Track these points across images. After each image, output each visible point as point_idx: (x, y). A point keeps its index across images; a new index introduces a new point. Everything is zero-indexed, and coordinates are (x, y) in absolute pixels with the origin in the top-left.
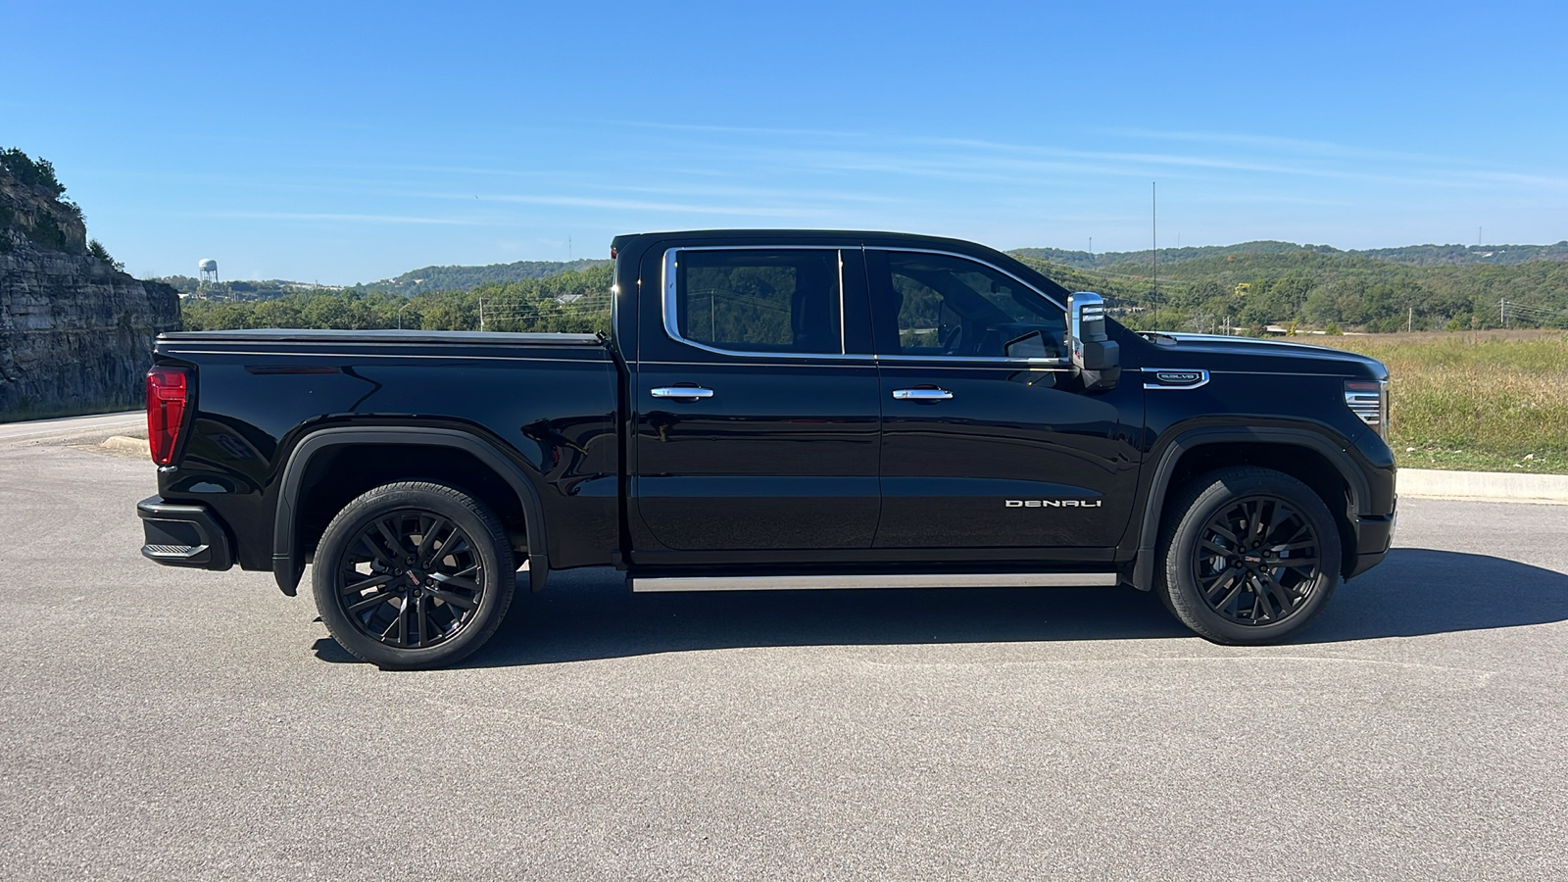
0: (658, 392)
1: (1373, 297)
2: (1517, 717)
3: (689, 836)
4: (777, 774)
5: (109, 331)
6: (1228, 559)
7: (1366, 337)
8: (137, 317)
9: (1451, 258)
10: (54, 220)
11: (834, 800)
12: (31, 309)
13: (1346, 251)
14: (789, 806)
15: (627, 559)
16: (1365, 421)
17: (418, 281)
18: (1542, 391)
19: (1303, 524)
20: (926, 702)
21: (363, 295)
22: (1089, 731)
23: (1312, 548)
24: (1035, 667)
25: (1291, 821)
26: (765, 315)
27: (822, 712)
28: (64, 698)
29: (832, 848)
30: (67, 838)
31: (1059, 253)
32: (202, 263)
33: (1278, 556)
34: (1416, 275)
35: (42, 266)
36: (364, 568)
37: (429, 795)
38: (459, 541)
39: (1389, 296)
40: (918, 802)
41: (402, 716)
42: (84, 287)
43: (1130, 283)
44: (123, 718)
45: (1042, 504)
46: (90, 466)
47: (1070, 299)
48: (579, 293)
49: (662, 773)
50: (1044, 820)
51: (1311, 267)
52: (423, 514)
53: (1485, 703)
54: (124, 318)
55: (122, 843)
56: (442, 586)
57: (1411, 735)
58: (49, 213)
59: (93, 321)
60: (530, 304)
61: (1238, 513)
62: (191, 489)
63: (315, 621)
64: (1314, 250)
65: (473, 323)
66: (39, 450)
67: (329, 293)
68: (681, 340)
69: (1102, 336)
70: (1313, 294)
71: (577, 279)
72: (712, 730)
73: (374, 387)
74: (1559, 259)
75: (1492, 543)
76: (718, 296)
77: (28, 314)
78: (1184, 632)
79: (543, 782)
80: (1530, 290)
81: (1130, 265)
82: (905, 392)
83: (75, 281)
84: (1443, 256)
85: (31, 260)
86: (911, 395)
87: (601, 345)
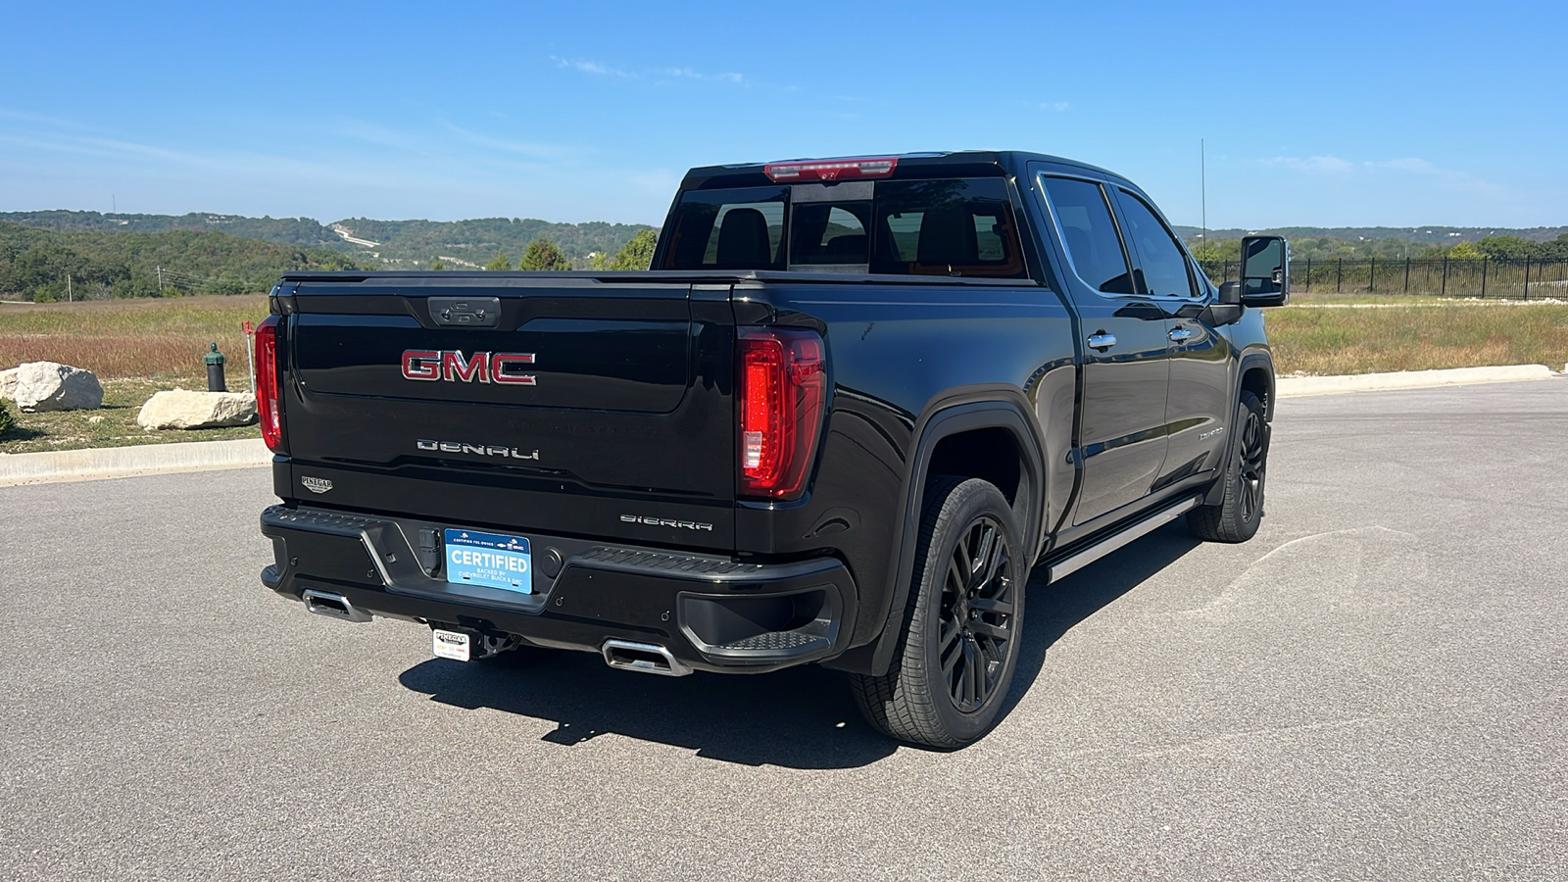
1: (25, 263)
9: (87, 224)
39: (43, 262)
45: (1209, 435)
74: (193, 229)
84: (79, 223)
86: (1176, 336)
87: (1046, 287)
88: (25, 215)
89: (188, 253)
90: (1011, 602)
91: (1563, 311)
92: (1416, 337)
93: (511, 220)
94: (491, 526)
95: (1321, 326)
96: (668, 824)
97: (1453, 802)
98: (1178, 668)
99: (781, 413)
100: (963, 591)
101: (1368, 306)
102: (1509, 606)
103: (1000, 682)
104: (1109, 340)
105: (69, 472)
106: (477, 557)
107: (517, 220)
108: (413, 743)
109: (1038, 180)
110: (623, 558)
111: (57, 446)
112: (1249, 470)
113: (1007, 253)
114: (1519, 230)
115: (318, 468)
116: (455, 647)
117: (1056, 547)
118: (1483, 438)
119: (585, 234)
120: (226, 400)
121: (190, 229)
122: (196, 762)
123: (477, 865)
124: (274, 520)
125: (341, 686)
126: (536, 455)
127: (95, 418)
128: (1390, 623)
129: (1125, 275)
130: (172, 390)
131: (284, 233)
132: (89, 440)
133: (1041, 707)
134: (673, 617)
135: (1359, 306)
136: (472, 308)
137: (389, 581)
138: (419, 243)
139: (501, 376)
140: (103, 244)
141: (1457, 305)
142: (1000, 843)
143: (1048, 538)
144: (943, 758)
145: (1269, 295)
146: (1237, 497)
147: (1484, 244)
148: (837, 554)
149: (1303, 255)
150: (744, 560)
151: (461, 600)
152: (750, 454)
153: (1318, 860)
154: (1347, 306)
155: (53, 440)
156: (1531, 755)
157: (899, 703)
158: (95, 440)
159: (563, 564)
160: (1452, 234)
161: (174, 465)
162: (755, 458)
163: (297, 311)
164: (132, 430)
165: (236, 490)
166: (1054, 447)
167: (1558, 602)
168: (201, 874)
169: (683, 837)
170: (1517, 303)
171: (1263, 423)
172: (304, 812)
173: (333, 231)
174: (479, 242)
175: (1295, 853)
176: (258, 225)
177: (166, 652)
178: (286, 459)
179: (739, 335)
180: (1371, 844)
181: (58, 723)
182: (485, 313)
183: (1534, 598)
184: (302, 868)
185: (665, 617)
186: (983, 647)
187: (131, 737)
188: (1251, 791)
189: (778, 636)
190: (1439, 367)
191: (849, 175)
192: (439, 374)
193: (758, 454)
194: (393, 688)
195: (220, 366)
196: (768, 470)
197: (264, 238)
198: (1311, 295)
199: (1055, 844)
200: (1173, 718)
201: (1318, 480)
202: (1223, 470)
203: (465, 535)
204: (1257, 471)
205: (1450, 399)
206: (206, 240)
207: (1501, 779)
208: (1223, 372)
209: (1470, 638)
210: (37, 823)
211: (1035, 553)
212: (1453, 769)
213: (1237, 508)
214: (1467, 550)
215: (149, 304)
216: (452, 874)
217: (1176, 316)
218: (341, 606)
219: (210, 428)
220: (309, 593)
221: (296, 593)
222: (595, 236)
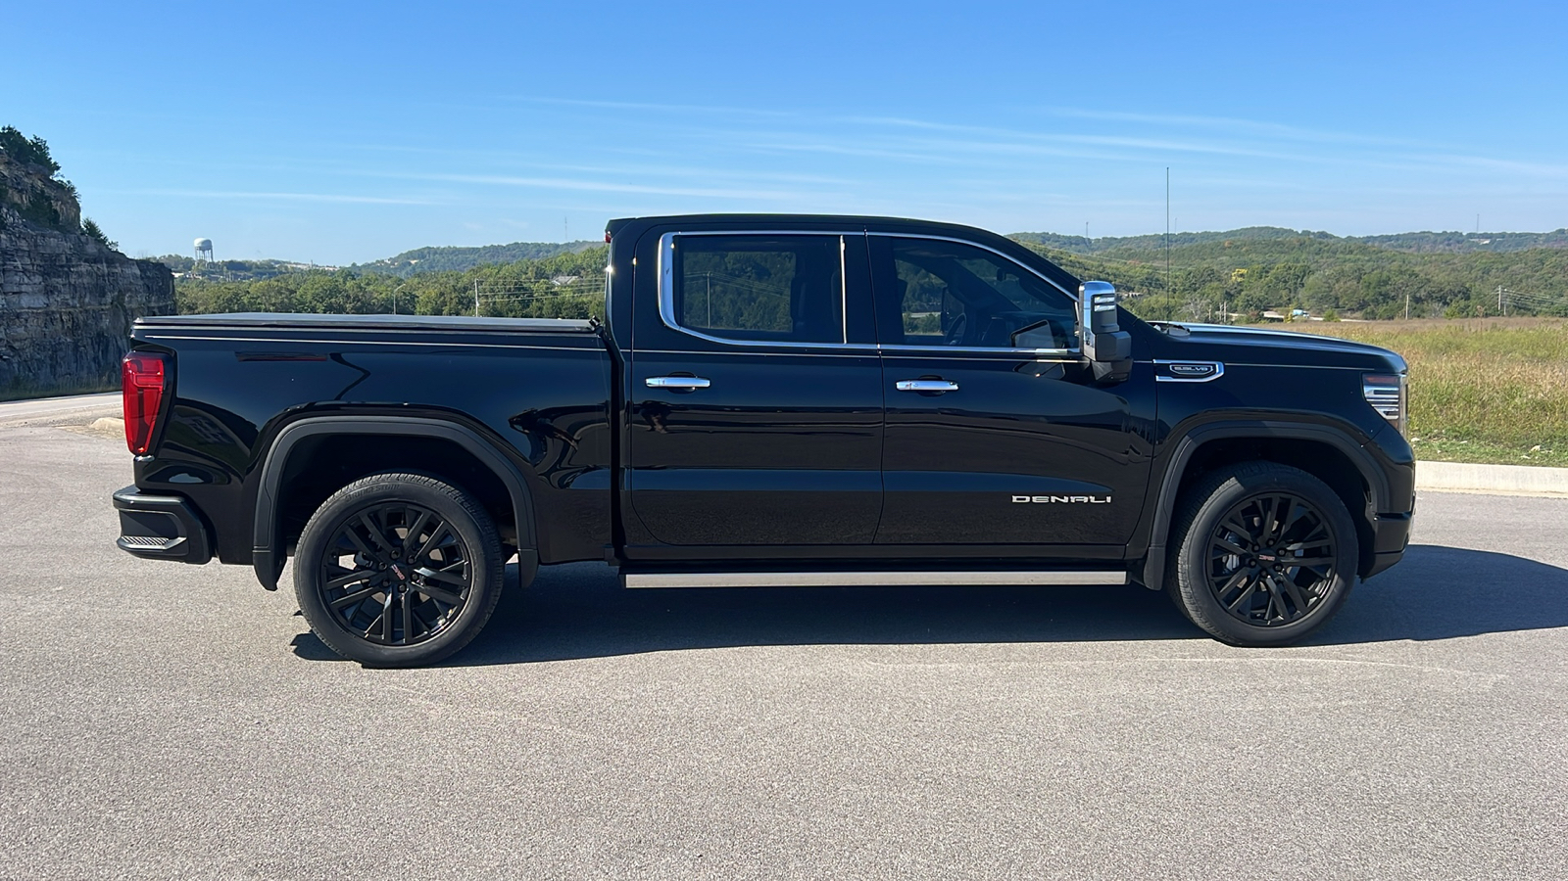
0: (652, 382)
1: (1370, 283)
2: (1546, 727)
3: (682, 853)
4: (775, 784)
5: (102, 310)
6: (1241, 558)
7: (1367, 324)
8: (130, 296)
9: (1449, 245)
10: (48, 199)
11: (835, 814)
12: (24, 288)
13: (1344, 237)
14: (788, 820)
15: (620, 553)
16: (1384, 416)
17: (413, 262)
18: (1546, 381)
19: (1319, 521)
20: (929, 706)
21: (358, 275)
22: (1100, 739)
23: (1328, 547)
24: (1042, 670)
25: (1316, 841)
26: (761, 298)
27: (822, 717)
28: (34, 696)
29: (833, 868)
30: (28, 850)
31: (1056, 238)
32: (197, 242)
33: (1294, 555)
34: (1413, 261)
35: (36, 246)
36: (347, 562)
37: (410, 805)
38: (446, 535)
39: (1386, 283)
40: (923, 817)
41: (384, 718)
42: (77, 266)
43: (1126, 268)
44: (94, 718)
45: (1050, 499)
46: (77, 448)
47: (1081, 288)
48: (574, 275)
49: (654, 783)
50: (1056, 838)
51: (1309, 253)
52: (409, 507)
53: (1511, 711)
54: (118, 296)
55: (86, 856)
56: (428, 581)
57: (1436, 746)
58: (43, 191)
59: (87, 300)
60: (525, 285)
61: (1253, 510)
62: (170, 480)
63: (295, 615)
64: (1312, 236)
65: (466, 304)
66: (26, 431)
67: (324, 273)
68: (677, 328)
69: (1114, 326)
70: (1310, 280)
71: (572, 261)
72: (707, 735)
73: (363, 374)
74: (1556, 246)
75: (1506, 539)
76: (714, 278)
77: (20, 292)
78: (1196, 633)
79: (529, 792)
80: (1528, 277)
81: (1126, 250)
82: (908, 383)
83: (68, 260)
84: (1440, 243)
85: (24, 239)
88: (1389, 238)
121: (1552, 246)
140: (1455, 264)
148: (185, 496)
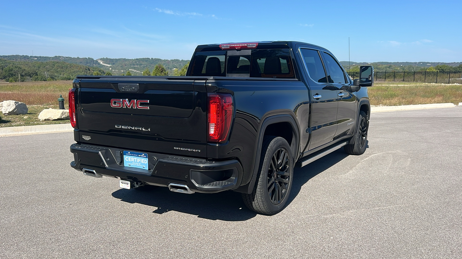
1: (6, 71)
9: (25, 59)
34: (17, 64)
39: (11, 70)
68: (311, 79)
84: (22, 59)
86: (340, 95)
87: (301, 81)
88: (6, 56)
89: (55, 68)
90: (289, 172)
91: (459, 87)
92: (416, 95)
93: (150, 58)
94: (137, 150)
95: (388, 91)
96: (188, 236)
97: (415, 230)
98: (338, 192)
99: (220, 117)
100: (275, 169)
101: (403, 85)
102: (436, 174)
103: (286, 195)
104: (320, 96)
105: (17, 133)
106: (133, 159)
107: (152, 59)
108: (115, 213)
109: (299, 49)
110: (175, 159)
111: (14, 125)
112: (362, 134)
113: (290, 71)
114: (448, 63)
115: (87, 133)
116: (126, 185)
117: (303, 156)
118: (433, 125)
119: (172, 63)
120: (64, 112)
121: (55, 61)
122: (51, 218)
123: (132, 248)
124: (74, 148)
125: (95, 196)
126: (149, 130)
127: (26, 117)
128: (401, 179)
129: (325, 77)
130: (48, 109)
131: (83, 62)
132: (24, 123)
133: (298, 203)
134: (189, 177)
135: (400, 85)
136: (131, 87)
137: (107, 166)
138: (123, 65)
139: (139, 106)
140: (29, 65)
141: (429, 85)
142: (283, 242)
143: (301, 154)
144: (269, 217)
145: (368, 83)
146: (358, 142)
147: (437, 67)
148: (237, 159)
149: (384, 70)
150: (210, 160)
151: (128, 171)
152: (211, 130)
153: (375, 247)
154: (397, 85)
155: (13, 123)
156: (439, 217)
157: (256, 201)
158: (25, 123)
159: (157, 161)
160: (428, 64)
161: (48, 131)
162: (213, 131)
163: (80, 87)
164: (36, 121)
165: (66, 138)
166: (302, 128)
167: (450, 173)
168: (51, 250)
169: (192, 240)
170: (446, 85)
171: (367, 120)
172: (82, 233)
173: (98, 62)
174: (141, 65)
175: (368, 245)
176: (75, 60)
177: (44, 186)
178: (77, 130)
179: (208, 95)
180: (390, 242)
181: (11, 206)
182: (135, 88)
183: (444, 171)
184: (81, 249)
185: (186, 177)
186: (281, 186)
187: (33, 211)
188: (357, 227)
189: (219, 182)
190: (422, 103)
191: (244, 48)
192: (121, 106)
193: (213, 130)
194: (110, 197)
195: (63, 102)
196: (216, 134)
197: (77, 63)
198: (386, 82)
199: (299, 242)
200: (336, 206)
201: (384, 137)
202: (354, 134)
203: (129, 153)
204: (365, 134)
205: (424, 113)
206: (60, 64)
207: (429, 224)
208: (354, 105)
209: (424, 183)
210: (4, 235)
211: (297, 158)
212: (416, 221)
213: (358, 145)
214: (425, 158)
215: (43, 83)
216: (124, 251)
217: (341, 89)
218: (93, 173)
219: (60, 120)
220: (84, 169)
221: (80, 169)
222: (175, 63)
